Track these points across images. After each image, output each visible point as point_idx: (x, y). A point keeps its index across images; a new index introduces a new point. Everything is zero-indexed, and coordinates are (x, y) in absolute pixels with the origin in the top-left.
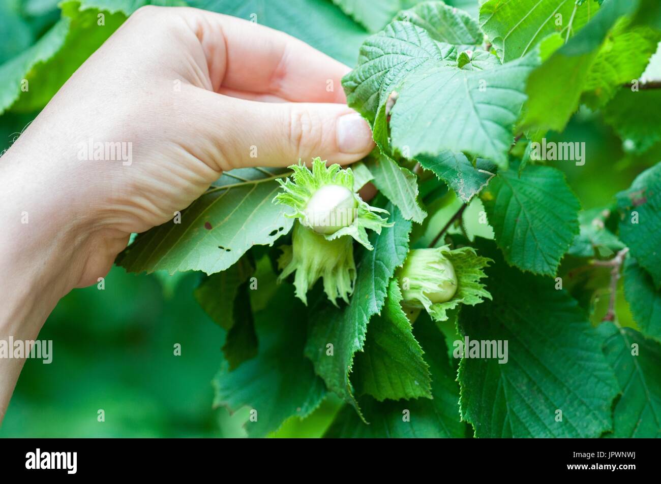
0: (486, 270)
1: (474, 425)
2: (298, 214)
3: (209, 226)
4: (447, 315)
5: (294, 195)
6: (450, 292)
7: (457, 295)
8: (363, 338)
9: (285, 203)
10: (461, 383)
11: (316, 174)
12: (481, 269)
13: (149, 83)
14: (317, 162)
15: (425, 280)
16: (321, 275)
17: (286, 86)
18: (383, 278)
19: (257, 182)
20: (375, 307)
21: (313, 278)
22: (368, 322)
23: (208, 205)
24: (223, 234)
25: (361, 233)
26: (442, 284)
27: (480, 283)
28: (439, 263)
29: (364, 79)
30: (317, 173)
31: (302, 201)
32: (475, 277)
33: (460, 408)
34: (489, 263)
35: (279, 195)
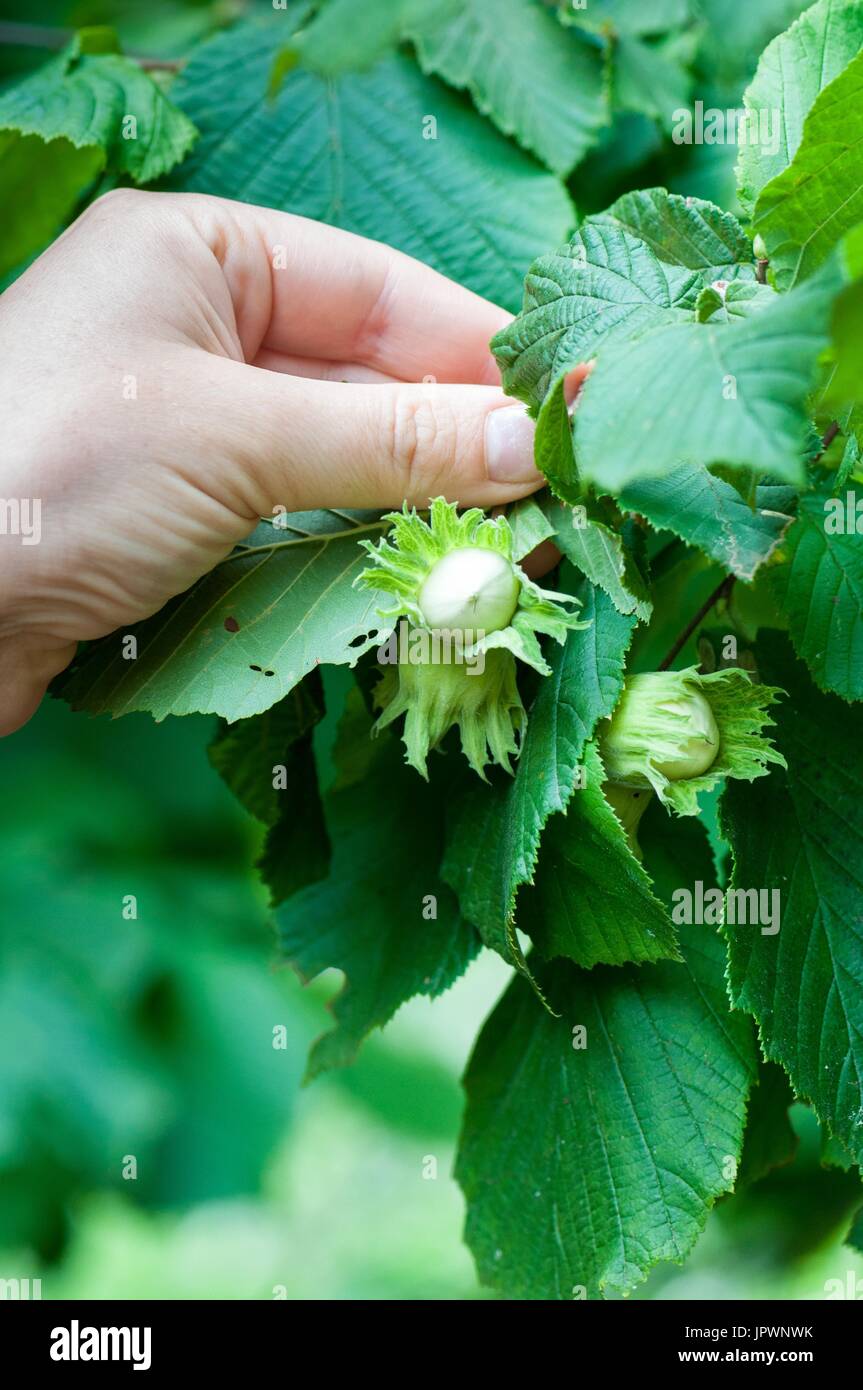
0: (772, 711)
1: (758, 1015)
2: (403, 609)
3: (232, 626)
4: (699, 804)
5: (397, 571)
6: (703, 759)
7: (719, 761)
8: (533, 859)
9: (378, 587)
10: (728, 936)
11: (437, 528)
12: (763, 709)
13: (116, 347)
14: (439, 506)
15: (653, 736)
16: (456, 720)
17: (389, 349)
18: (574, 740)
19: (328, 537)
20: (556, 799)
21: (439, 726)
22: (543, 828)
23: (233, 584)
24: (259, 642)
25: (527, 642)
26: (686, 744)
27: (762, 736)
28: (678, 702)
29: (528, 342)
30: (441, 527)
31: (411, 582)
32: (752, 725)
33: (729, 984)
34: (777, 696)
35: (366, 572)
